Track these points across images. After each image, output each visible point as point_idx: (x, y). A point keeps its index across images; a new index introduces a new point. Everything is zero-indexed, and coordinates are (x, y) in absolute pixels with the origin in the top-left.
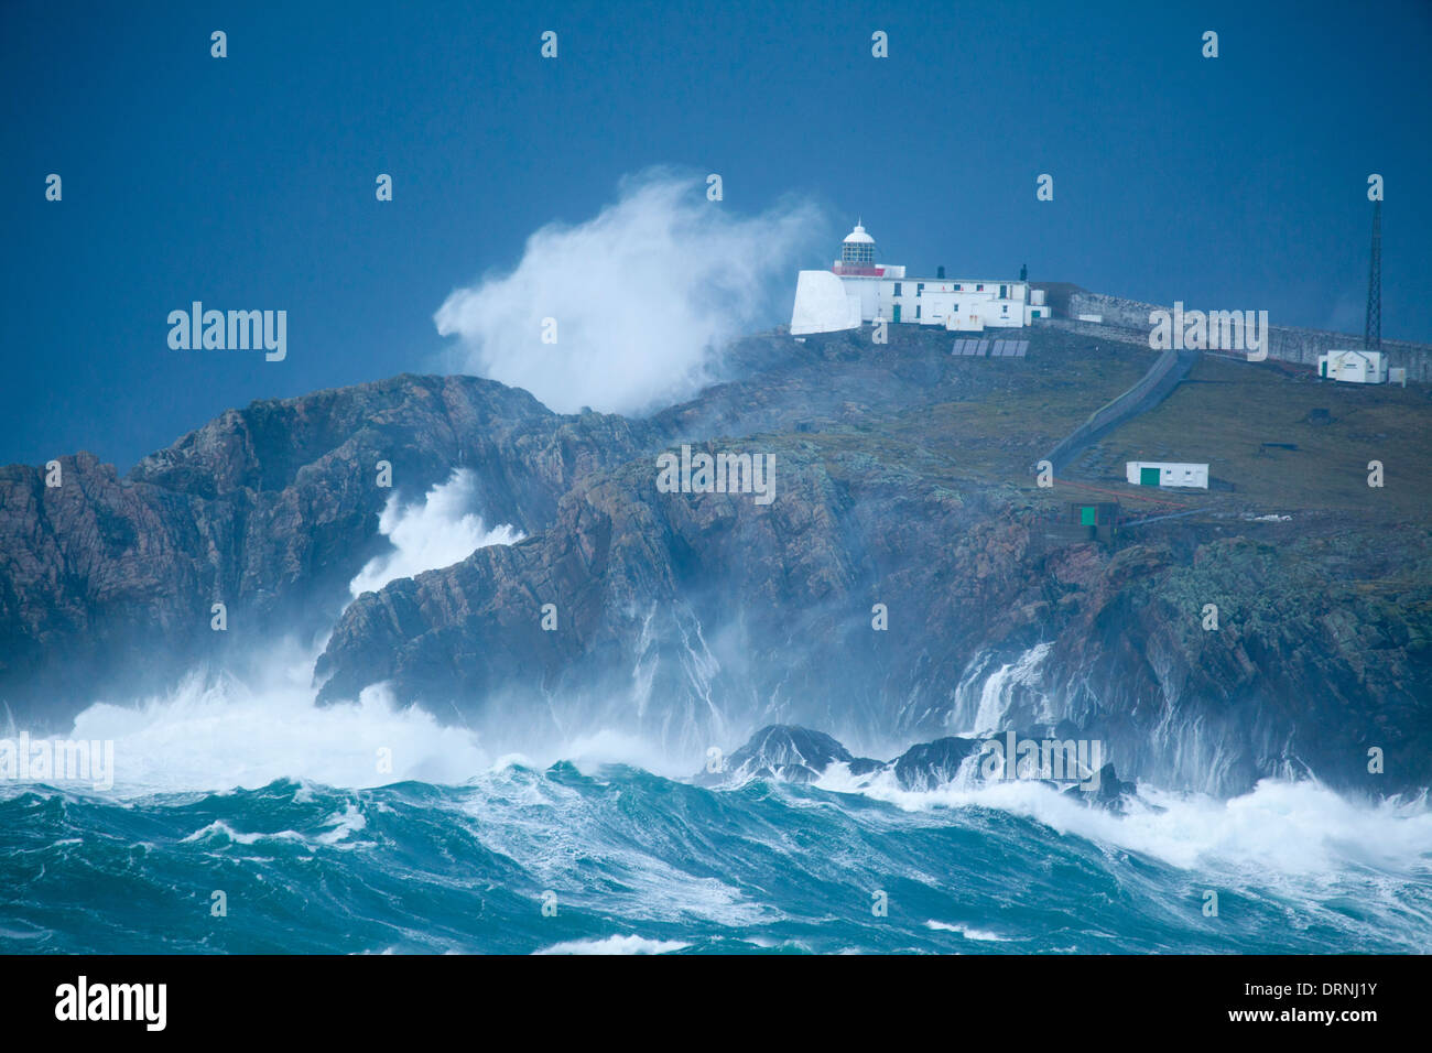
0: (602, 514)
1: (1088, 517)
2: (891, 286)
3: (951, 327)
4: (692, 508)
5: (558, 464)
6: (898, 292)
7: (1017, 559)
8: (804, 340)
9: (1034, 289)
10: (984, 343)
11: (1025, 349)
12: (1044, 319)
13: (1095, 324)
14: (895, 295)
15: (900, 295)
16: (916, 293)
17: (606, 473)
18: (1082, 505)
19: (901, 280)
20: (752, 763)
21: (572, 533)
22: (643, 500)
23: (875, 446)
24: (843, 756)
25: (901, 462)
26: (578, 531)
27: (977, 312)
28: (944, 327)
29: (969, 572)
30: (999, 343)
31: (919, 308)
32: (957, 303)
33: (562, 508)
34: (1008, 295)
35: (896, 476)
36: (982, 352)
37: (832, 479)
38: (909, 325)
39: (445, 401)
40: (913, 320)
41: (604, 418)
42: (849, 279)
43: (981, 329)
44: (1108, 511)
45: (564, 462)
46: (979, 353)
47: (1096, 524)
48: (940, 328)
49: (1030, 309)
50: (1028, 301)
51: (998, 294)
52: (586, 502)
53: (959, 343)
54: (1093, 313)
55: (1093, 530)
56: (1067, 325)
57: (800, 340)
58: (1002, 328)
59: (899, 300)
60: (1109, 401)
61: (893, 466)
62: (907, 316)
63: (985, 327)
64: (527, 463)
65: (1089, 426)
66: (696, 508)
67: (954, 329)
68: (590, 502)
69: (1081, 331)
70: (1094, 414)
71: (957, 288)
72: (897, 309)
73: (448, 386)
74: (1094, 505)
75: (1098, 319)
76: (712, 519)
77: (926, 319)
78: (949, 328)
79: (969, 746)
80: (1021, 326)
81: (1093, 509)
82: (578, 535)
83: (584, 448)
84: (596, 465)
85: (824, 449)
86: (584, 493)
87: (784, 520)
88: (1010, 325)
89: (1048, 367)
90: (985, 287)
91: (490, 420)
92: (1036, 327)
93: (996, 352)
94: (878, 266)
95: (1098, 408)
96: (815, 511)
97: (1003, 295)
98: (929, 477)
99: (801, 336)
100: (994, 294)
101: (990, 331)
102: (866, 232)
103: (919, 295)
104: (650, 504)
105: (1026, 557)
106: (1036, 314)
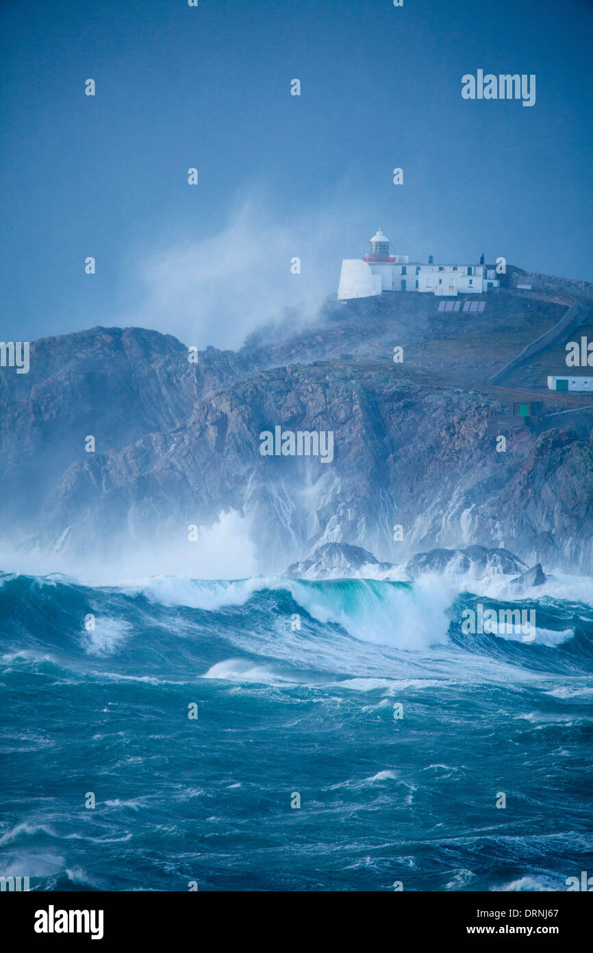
0: (221, 413)
1: (524, 411)
2: (400, 269)
3: (437, 294)
4: (277, 408)
5: (194, 382)
6: (404, 272)
7: (480, 438)
8: (346, 303)
9: (489, 269)
10: (458, 304)
11: (483, 307)
12: (495, 288)
13: (527, 290)
14: (402, 274)
15: (406, 274)
16: (415, 272)
17: (224, 387)
18: (520, 403)
19: (406, 264)
20: (317, 566)
21: (203, 425)
22: (247, 404)
23: (391, 369)
24: (374, 561)
25: (407, 378)
26: (207, 423)
27: (454, 284)
28: (433, 293)
29: (450, 446)
30: (467, 304)
31: (417, 282)
32: (441, 278)
33: (197, 409)
34: (473, 273)
35: (404, 387)
36: (457, 309)
37: (364, 389)
38: (411, 293)
39: (123, 343)
40: (414, 290)
41: (222, 353)
42: (373, 264)
43: (456, 295)
44: (535, 406)
45: (198, 380)
46: (455, 310)
47: (529, 415)
48: (431, 294)
49: (486, 281)
50: (485, 276)
51: (467, 273)
52: (211, 405)
53: (442, 304)
54: (526, 283)
55: (527, 419)
56: (510, 291)
57: (343, 303)
58: (469, 294)
59: (404, 277)
60: (537, 338)
61: (402, 380)
62: (410, 287)
63: (458, 293)
64: (175, 381)
65: (524, 354)
66: (280, 408)
67: (440, 295)
68: (214, 405)
69: (518, 295)
70: (527, 347)
71: (441, 269)
72: (404, 282)
73: (124, 334)
74: (528, 404)
75: (529, 287)
76: (290, 415)
77: (422, 289)
78: (436, 294)
79: (451, 554)
80: (481, 292)
81: (526, 406)
82: (207, 426)
83: (210, 372)
84: (217, 382)
85: (359, 370)
86: (210, 400)
87: (335, 415)
88: (474, 292)
89: (498, 318)
90: (458, 268)
91: (152, 355)
92: (491, 293)
93: (465, 309)
94: (392, 256)
95: (530, 342)
96: (354, 410)
97: (470, 273)
98: (425, 387)
99: (345, 300)
100: (464, 272)
101: (461, 296)
102: (384, 234)
103: (417, 274)
104: (251, 406)
105: (485, 436)
106: (490, 285)
